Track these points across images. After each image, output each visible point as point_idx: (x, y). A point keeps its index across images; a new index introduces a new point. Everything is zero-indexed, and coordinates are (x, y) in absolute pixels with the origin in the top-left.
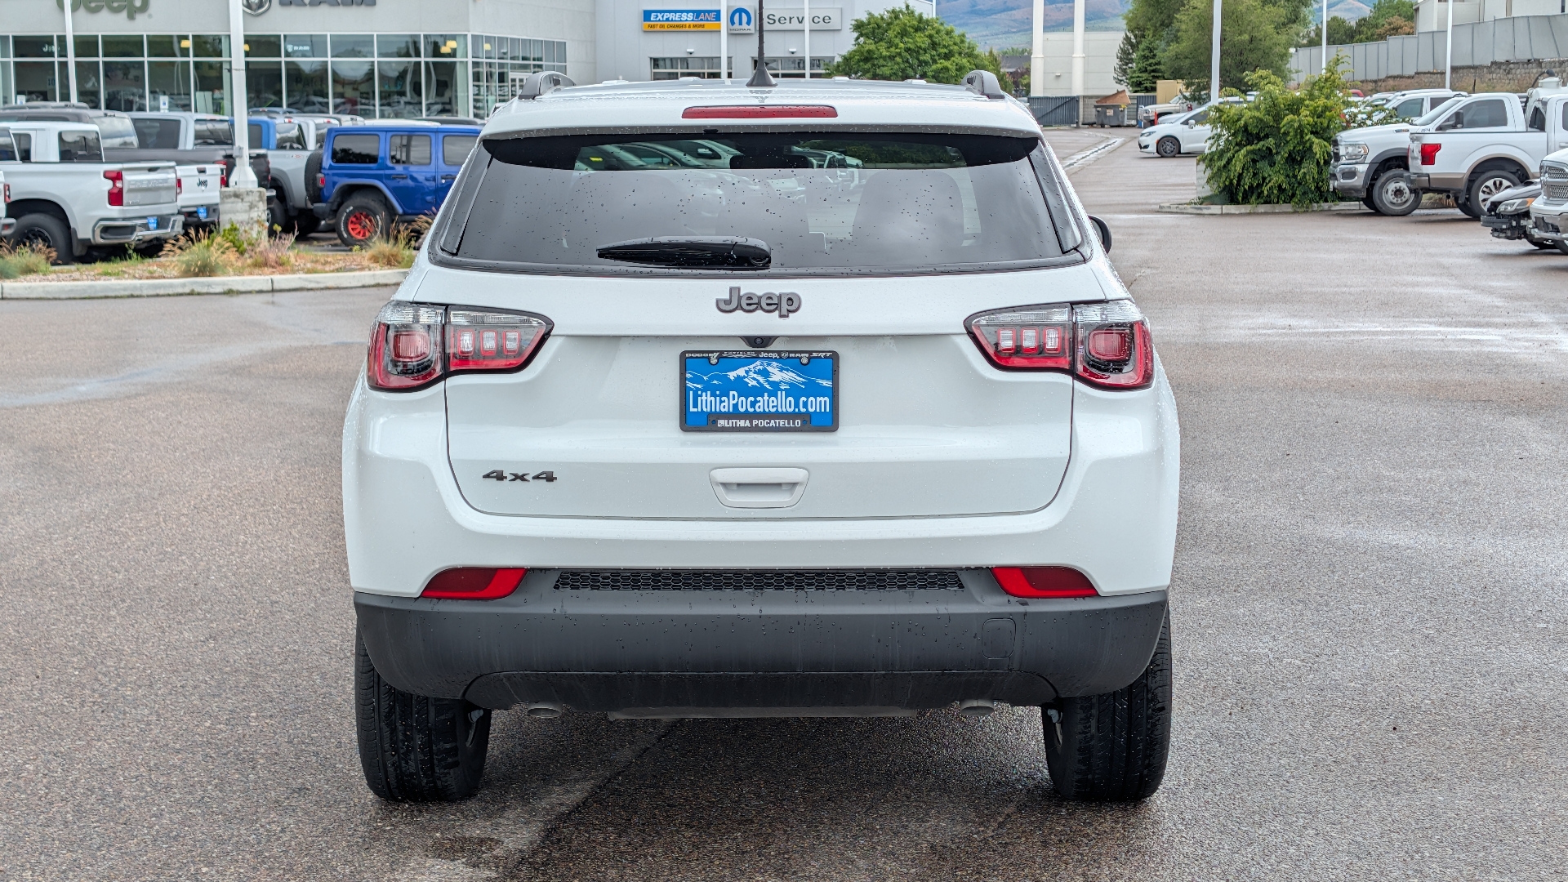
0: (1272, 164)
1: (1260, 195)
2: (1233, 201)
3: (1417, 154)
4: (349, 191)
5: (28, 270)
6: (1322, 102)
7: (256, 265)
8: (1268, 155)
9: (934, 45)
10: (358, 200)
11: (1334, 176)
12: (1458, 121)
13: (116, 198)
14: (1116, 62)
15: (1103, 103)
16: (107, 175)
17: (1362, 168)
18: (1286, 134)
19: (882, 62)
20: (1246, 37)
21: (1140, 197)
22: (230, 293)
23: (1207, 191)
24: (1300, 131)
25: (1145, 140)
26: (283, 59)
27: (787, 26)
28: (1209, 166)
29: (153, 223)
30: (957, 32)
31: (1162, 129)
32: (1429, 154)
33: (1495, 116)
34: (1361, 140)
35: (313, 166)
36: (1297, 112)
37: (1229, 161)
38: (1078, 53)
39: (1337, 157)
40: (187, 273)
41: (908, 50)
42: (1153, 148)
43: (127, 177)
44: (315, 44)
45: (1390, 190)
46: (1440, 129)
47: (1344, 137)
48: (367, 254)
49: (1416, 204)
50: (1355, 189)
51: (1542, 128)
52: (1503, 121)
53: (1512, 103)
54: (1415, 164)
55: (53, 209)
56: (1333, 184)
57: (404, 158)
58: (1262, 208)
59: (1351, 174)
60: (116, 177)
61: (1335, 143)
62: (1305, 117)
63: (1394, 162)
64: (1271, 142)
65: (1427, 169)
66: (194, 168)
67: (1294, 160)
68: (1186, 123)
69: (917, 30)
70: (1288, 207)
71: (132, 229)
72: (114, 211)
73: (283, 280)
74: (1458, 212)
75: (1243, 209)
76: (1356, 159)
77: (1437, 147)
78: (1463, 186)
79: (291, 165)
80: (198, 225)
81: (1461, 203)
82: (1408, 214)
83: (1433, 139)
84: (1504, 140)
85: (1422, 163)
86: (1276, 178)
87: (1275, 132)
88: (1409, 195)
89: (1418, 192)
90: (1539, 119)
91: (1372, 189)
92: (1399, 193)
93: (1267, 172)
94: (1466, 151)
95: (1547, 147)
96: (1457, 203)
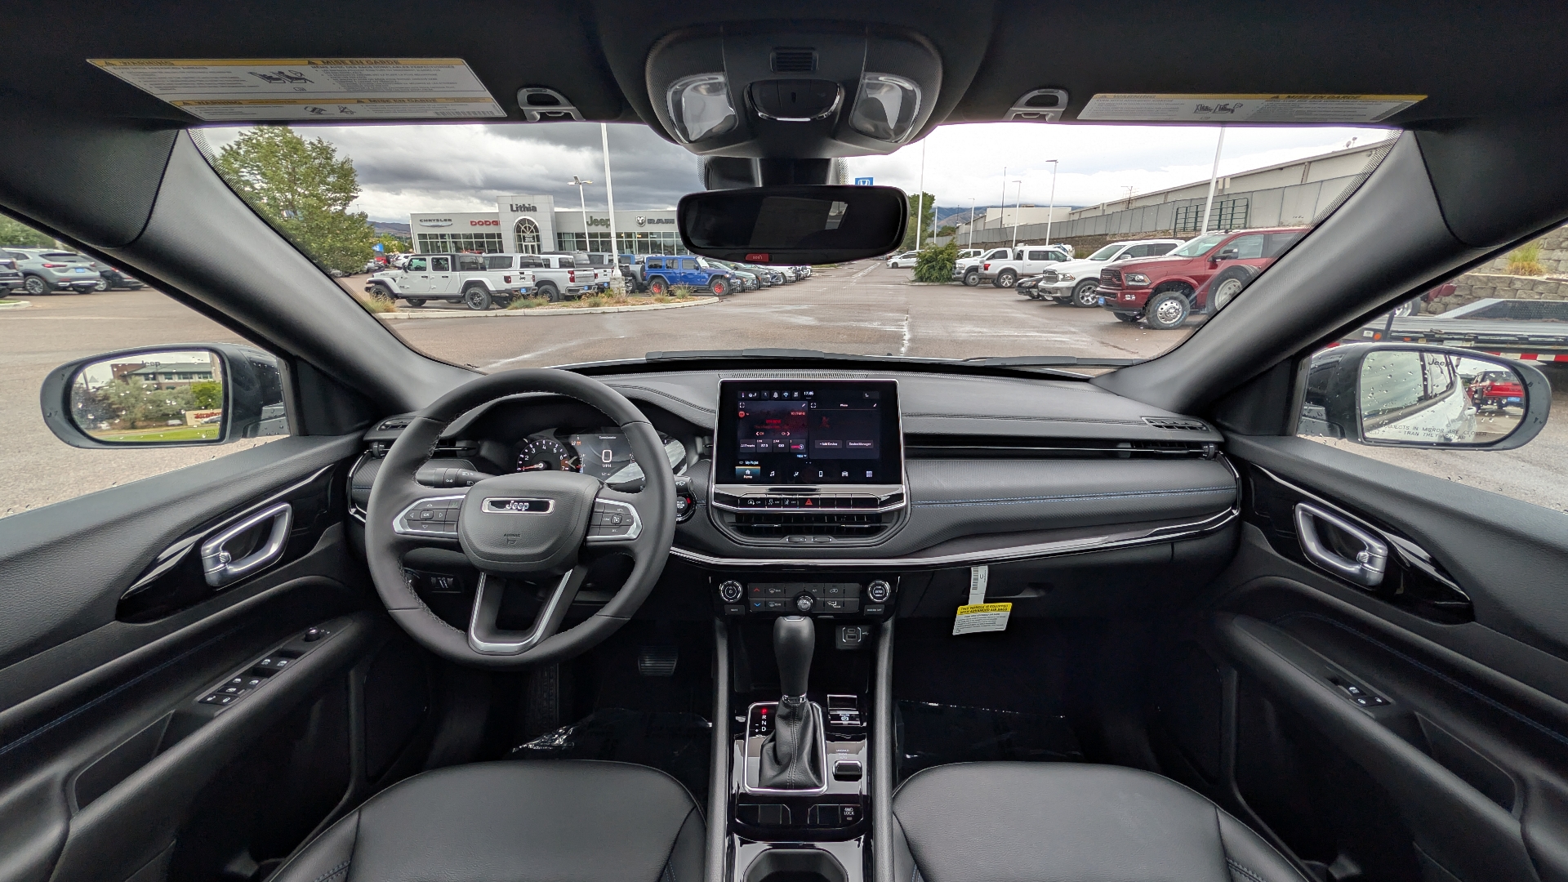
0: (935, 270)
1: (930, 279)
2: (922, 281)
3: (983, 267)
4: (654, 277)
5: (540, 305)
6: (950, 251)
7: (617, 303)
8: (933, 267)
10: (656, 280)
11: (954, 274)
12: (993, 257)
13: (572, 280)
16: (569, 272)
17: (963, 271)
18: (939, 261)
21: (892, 280)
22: (604, 313)
23: (914, 279)
24: (943, 260)
25: (889, 263)
26: (649, 239)
28: (915, 270)
29: (586, 288)
31: (893, 260)
32: (986, 268)
33: (1004, 255)
34: (963, 263)
35: (643, 269)
36: (942, 254)
37: (922, 269)
39: (955, 268)
40: (590, 306)
42: (891, 266)
43: (576, 273)
44: (659, 234)
45: (972, 277)
46: (988, 259)
47: (958, 261)
48: (655, 298)
49: (978, 283)
50: (962, 278)
51: (1021, 259)
52: (1006, 257)
53: (1009, 251)
54: (981, 270)
55: (551, 283)
56: (953, 276)
57: (670, 265)
58: (931, 284)
59: (959, 273)
60: (572, 273)
61: (955, 264)
62: (945, 255)
63: (974, 269)
64: (934, 263)
65: (986, 272)
66: (602, 270)
67: (941, 269)
68: (900, 258)
70: (938, 284)
71: (578, 290)
72: (572, 284)
73: (623, 308)
74: (992, 285)
75: (925, 284)
76: (962, 268)
77: (989, 265)
78: (997, 277)
79: (636, 268)
80: (602, 289)
81: (995, 282)
82: (975, 286)
83: (987, 262)
84: (1009, 263)
85: (983, 270)
86: (935, 274)
87: (936, 260)
88: (977, 280)
89: (980, 279)
90: (1019, 256)
91: (965, 278)
92: (974, 279)
93: (933, 272)
94: (996, 266)
95: (1025, 266)
96: (993, 282)
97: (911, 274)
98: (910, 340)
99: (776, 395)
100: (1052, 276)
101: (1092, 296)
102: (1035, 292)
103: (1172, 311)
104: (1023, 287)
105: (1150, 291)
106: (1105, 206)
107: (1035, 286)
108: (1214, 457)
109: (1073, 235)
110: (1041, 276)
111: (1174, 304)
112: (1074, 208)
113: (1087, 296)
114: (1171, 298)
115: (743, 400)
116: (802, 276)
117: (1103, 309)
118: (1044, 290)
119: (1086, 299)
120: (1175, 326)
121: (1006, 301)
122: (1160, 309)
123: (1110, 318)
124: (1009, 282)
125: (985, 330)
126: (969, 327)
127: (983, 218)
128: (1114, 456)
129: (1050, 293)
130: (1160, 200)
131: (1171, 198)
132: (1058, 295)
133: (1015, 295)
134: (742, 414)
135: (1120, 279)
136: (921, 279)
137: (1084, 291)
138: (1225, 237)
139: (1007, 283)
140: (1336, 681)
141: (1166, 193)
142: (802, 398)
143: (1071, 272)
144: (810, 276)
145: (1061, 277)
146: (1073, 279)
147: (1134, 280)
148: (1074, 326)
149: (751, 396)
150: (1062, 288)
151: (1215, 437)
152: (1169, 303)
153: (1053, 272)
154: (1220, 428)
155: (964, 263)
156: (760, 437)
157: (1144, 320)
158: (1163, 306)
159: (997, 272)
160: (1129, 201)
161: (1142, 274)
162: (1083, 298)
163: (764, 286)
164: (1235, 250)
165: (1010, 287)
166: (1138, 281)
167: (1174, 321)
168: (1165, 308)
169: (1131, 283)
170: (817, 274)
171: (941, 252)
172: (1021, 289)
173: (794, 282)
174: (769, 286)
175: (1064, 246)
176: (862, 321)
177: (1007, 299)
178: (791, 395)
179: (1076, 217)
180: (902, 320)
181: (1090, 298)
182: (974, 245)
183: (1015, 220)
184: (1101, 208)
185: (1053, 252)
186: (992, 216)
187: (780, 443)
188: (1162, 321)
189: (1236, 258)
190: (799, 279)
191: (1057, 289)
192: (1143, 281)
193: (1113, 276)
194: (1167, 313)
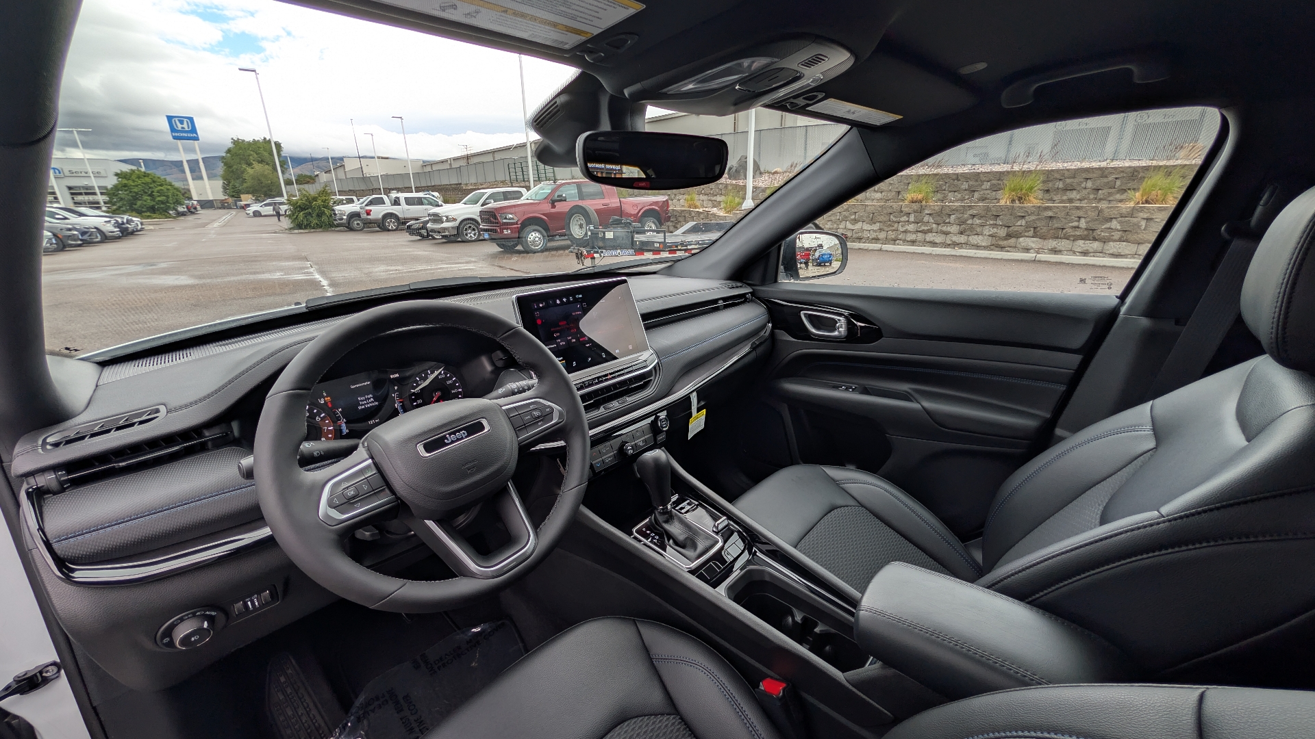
0: (312, 217)
1: (310, 226)
2: (301, 228)
3: (363, 212)
6: (324, 198)
8: (309, 214)
9: (154, 182)
11: (336, 220)
12: (371, 203)
14: (222, 190)
15: (222, 202)
17: (345, 217)
18: (315, 208)
19: (132, 187)
20: (269, 182)
23: (292, 226)
24: (319, 207)
25: (248, 212)
27: (80, 175)
30: (162, 177)
32: (368, 213)
33: (381, 202)
34: (342, 209)
36: (316, 201)
37: (297, 216)
38: (208, 187)
39: (335, 214)
41: (143, 183)
42: (252, 214)
45: (355, 223)
46: (366, 205)
47: (336, 208)
49: (364, 227)
50: (344, 224)
51: (399, 205)
52: (384, 203)
53: (383, 197)
54: (363, 216)
56: (335, 222)
58: (312, 230)
61: (333, 210)
62: (319, 202)
63: (355, 215)
64: (310, 210)
65: (369, 217)
67: (319, 216)
68: (261, 206)
69: (145, 176)
70: (320, 230)
74: (378, 229)
75: (305, 231)
76: (342, 215)
77: (371, 211)
78: (381, 221)
81: (381, 226)
82: (361, 230)
83: (368, 208)
84: (387, 208)
85: (365, 215)
86: (314, 221)
87: (311, 207)
88: (361, 225)
89: (364, 224)
90: (396, 202)
91: (349, 223)
92: (358, 224)
93: (311, 219)
94: (378, 212)
95: (403, 210)
96: (379, 226)
97: (286, 223)
98: (329, 285)
99: (558, 302)
100: (437, 218)
101: (473, 232)
102: (424, 232)
103: (537, 239)
104: (414, 229)
105: (519, 226)
106: (452, 160)
107: (424, 227)
108: (752, 301)
109: (433, 184)
110: (427, 219)
111: (537, 234)
112: (424, 162)
113: (470, 233)
114: (534, 230)
115: (537, 310)
116: (130, 230)
117: (488, 242)
118: (433, 231)
119: (469, 235)
120: (541, 250)
121: (400, 242)
122: (529, 239)
123: (494, 248)
124: (395, 226)
125: (399, 268)
126: (383, 268)
127: (342, 168)
128: (717, 309)
129: (439, 232)
130: (489, 158)
131: (498, 156)
132: (447, 233)
133: (404, 237)
134: (539, 322)
135: (495, 218)
136: (300, 226)
137: (466, 230)
138: (555, 186)
139: (392, 226)
140: (836, 387)
141: (494, 152)
142: (576, 301)
143: (452, 215)
144: (142, 230)
145: (445, 218)
146: (454, 220)
147: (506, 218)
148: (472, 256)
149: (541, 305)
150: (449, 228)
151: (748, 290)
152: (533, 234)
153: (436, 215)
154: (750, 285)
155: (345, 209)
156: (558, 338)
157: (519, 248)
158: (530, 236)
159: (380, 216)
160: (468, 157)
161: (511, 214)
162: (467, 235)
163: (71, 246)
164: (564, 195)
165: (395, 230)
166: (510, 219)
167: (540, 246)
168: (532, 237)
169: (505, 221)
170: (151, 227)
171: (315, 199)
172: (410, 230)
173: (119, 238)
174: (80, 245)
175: (433, 193)
176: (258, 273)
177: (400, 240)
178: (568, 299)
179: (428, 169)
180: (307, 268)
181: (472, 235)
182: (341, 193)
183: (375, 170)
184: (449, 162)
185: (425, 198)
186: (350, 165)
187: (572, 338)
188: (533, 247)
189: (565, 200)
190: (126, 233)
191: (445, 229)
192: (513, 219)
193: (490, 216)
194: (534, 241)
